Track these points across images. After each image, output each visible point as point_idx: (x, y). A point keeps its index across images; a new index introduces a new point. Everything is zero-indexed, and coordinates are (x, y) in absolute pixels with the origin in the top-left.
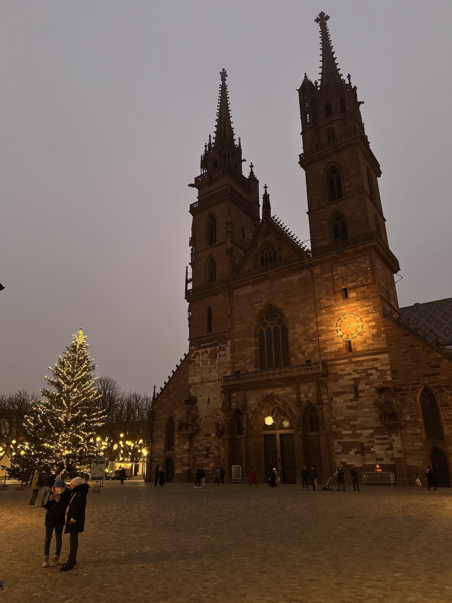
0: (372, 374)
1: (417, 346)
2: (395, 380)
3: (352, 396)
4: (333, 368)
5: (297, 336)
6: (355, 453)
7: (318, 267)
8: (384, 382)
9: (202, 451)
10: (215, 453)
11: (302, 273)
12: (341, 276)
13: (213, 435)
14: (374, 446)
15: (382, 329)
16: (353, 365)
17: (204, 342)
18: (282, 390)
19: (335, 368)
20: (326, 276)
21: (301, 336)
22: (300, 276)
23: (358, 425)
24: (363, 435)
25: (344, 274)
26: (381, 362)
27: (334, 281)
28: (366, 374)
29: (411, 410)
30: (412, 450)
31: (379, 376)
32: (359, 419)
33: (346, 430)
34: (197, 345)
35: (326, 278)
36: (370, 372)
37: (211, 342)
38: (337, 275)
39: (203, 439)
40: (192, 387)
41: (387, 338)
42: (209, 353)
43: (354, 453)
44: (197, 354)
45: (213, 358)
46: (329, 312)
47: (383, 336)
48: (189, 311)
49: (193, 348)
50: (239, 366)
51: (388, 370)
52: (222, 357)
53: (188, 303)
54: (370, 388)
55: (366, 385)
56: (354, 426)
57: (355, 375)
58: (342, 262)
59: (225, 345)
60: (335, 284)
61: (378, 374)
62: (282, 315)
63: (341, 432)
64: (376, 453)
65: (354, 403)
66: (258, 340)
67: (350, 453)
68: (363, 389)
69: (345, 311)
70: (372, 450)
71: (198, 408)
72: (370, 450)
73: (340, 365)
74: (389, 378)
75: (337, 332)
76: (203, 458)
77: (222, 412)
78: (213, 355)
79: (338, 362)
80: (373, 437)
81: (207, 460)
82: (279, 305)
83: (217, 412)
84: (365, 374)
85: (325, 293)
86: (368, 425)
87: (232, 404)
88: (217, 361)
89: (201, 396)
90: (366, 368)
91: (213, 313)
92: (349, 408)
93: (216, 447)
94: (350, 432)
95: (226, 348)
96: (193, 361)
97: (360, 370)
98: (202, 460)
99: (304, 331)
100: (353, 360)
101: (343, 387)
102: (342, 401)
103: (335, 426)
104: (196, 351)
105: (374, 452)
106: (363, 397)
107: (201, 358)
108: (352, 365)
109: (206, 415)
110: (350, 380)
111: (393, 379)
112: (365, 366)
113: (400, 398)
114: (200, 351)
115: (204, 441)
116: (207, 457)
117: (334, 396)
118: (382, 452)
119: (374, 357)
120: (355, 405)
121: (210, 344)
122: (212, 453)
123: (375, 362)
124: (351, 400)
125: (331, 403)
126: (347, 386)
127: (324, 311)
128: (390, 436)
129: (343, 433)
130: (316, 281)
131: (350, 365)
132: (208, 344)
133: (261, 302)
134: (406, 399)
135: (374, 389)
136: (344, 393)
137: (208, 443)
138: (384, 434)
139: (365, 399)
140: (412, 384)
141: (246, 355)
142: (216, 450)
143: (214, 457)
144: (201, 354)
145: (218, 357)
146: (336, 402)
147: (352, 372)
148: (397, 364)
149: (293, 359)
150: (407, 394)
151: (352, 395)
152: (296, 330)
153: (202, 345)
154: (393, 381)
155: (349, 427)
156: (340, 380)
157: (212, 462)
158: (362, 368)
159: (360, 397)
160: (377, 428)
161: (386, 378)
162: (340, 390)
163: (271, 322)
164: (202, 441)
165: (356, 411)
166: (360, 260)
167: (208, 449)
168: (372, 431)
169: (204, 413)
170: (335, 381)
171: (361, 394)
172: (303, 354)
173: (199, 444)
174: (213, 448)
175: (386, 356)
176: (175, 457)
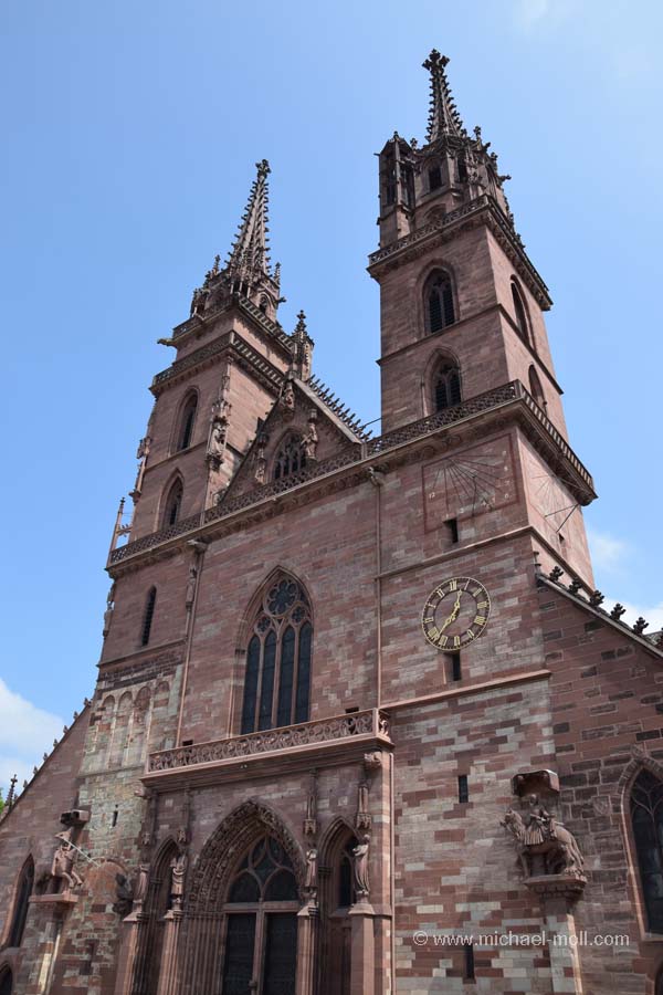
0: (504, 740)
1: (621, 653)
2: (564, 754)
3: (450, 803)
4: (409, 728)
5: (331, 646)
6: (449, 973)
7: (394, 474)
8: (535, 761)
9: (80, 951)
10: (106, 960)
11: (357, 492)
12: (443, 491)
13: (109, 909)
14: (501, 954)
15: (535, 614)
16: (458, 716)
17: (127, 671)
18: (279, 790)
19: (414, 728)
20: (409, 493)
21: (340, 646)
22: (351, 500)
23: (462, 887)
24: (472, 916)
25: (451, 486)
26: (528, 703)
27: (428, 504)
28: (491, 740)
29: (604, 840)
30: (608, 969)
31: (521, 744)
32: (463, 869)
33: (426, 902)
34: (113, 679)
35: (410, 498)
36: (500, 733)
37: (143, 669)
38: (433, 489)
39: (87, 919)
40: (87, 781)
41: (547, 637)
42: (134, 697)
43: (444, 974)
44: (111, 699)
45: (141, 709)
46: (411, 581)
47: (537, 632)
48: (112, 598)
49: (103, 685)
50: (194, 729)
51: (545, 726)
52: (161, 705)
53: (112, 581)
54: (499, 777)
55: (488, 769)
56: (451, 890)
57: (463, 745)
58: (446, 458)
59: (171, 676)
60: (428, 510)
61: (521, 736)
62: (303, 596)
63: (414, 908)
64: (506, 975)
65: (453, 825)
66: (244, 662)
67: (435, 971)
68: (479, 781)
69: (447, 576)
70: (495, 963)
71: (90, 835)
72: (489, 963)
73: (425, 717)
74: (548, 748)
75: (427, 630)
76: (77, 972)
77: (139, 849)
78: (142, 705)
79: (424, 710)
80: (500, 924)
81: (85, 978)
82: (298, 572)
83: (128, 847)
84: (487, 740)
85: (405, 534)
86: (488, 887)
87: (161, 827)
88: (149, 718)
89: (101, 805)
90: (490, 722)
91: (158, 601)
92: (442, 836)
93: (110, 943)
94: (439, 909)
95: (170, 684)
96: (99, 718)
97: (476, 729)
98: (74, 977)
99: (350, 634)
100: (461, 702)
101: (429, 778)
102: (425, 817)
103: (402, 890)
104: (108, 694)
105: (499, 972)
106: (480, 804)
107: (115, 710)
108: (456, 716)
109: (103, 854)
110: (449, 758)
111: (558, 750)
112: (487, 719)
113: (575, 803)
114: (117, 693)
115: (89, 925)
116: (86, 969)
117: (406, 803)
118: (522, 973)
119: (512, 691)
120: (456, 827)
121: (139, 674)
122: (99, 959)
123: (512, 705)
124: (448, 815)
125: (396, 823)
126: (440, 775)
127: (400, 580)
128: (545, 922)
129: (422, 910)
130: (387, 507)
131: (450, 717)
132: (135, 675)
133: (261, 566)
134: (591, 806)
135: (509, 781)
136: (430, 795)
137: (97, 930)
138: (528, 914)
139: (482, 810)
140: (608, 762)
141: (211, 700)
142: (108, 951)
143: (102, 971)
144: (117, 702)
145: (151, 707)
146: (408, 821)
147: (454, 734)
148: (570, 706)
149: (315, 707)
150: (593, 791)
151: (450, 800)
152: (331, 632)
153: (123, 679)
154: (558, 755)
155: (438, 893)
156: (423, 761)
157: (94, 984)
158: (480, 723)
159: (471, 805)
160: (512, 895)
161: (541, 748)
162: (423, 786)
163: (277, 616)
164: (84, 923)
165: (457, 847)
166: (488, 450)
167: (92, 946)
168: (495, 906)
169: (100, 851)
170: (411, 763)
171: (473, 798)
172: (340, 694)
173: (76, 932)
174: (105, 944)
175: (543, 686)
176: (18, 966)
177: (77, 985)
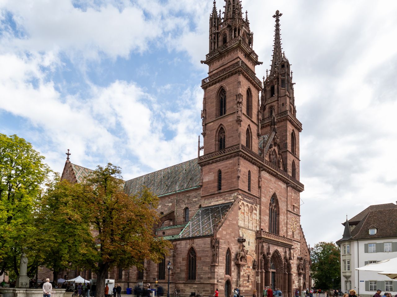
9: (246, 277)
10: (252, 279)
11: (285, 185)
13: (251, 267)
17: (246, 197)
18: (280, 249)
20: (290, 194)
34: (242, 196)
38: (293, 196)
39: (247, 269)
40: (241, 229)
42: (249, 208)
51: (299, 250)
52: (255, 214)
55: (295, 254)
58: (294, 190)
59: (257, 207)
60: (292, 200)
62: (276, 204)
69: (293, 217)
76: (246, 282)
78: (251, 212)
81: (248, 283)
82: (278, 197)
83: (253, 252)
84: (295, 249)
85: (290, 203)
88: (253, 217)
89: (245, 238)
93: (252, 276)
95: (257, 209)
96: (241, 209)
104: (242, 201)
107: (245, 209)
111: (300, 254)
114: (244, 203)
115: (247, 271)
116: (248, 282)
120: (293, 262)
121: (249, 200)
122: (250, 279)
123: (297, 245)
127: (289, 213)
133: (272, 189)
137: (249, 272)
139: (295, 260)
143: (252, 282)
144: (245, 206)
145: (253, 214)
148: (301, 248)
149: (280, 232)
151: (292, 257)
157: (250, 285)
163: (272, 205)
171: (294, 258)
172: (283, 232)
173: (244, 272)
174: (251, 276)
175: (299, 244)
176: (232, 280)
177: (247, 285)
